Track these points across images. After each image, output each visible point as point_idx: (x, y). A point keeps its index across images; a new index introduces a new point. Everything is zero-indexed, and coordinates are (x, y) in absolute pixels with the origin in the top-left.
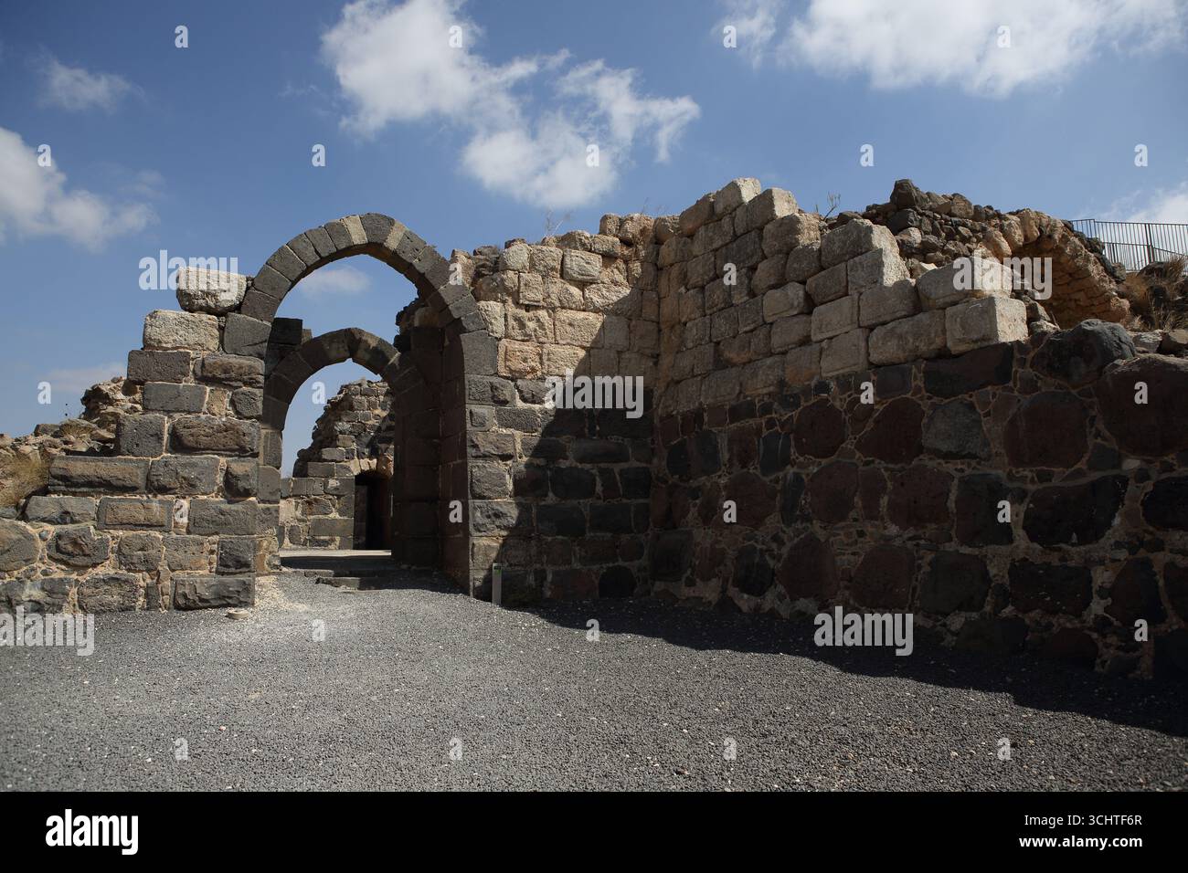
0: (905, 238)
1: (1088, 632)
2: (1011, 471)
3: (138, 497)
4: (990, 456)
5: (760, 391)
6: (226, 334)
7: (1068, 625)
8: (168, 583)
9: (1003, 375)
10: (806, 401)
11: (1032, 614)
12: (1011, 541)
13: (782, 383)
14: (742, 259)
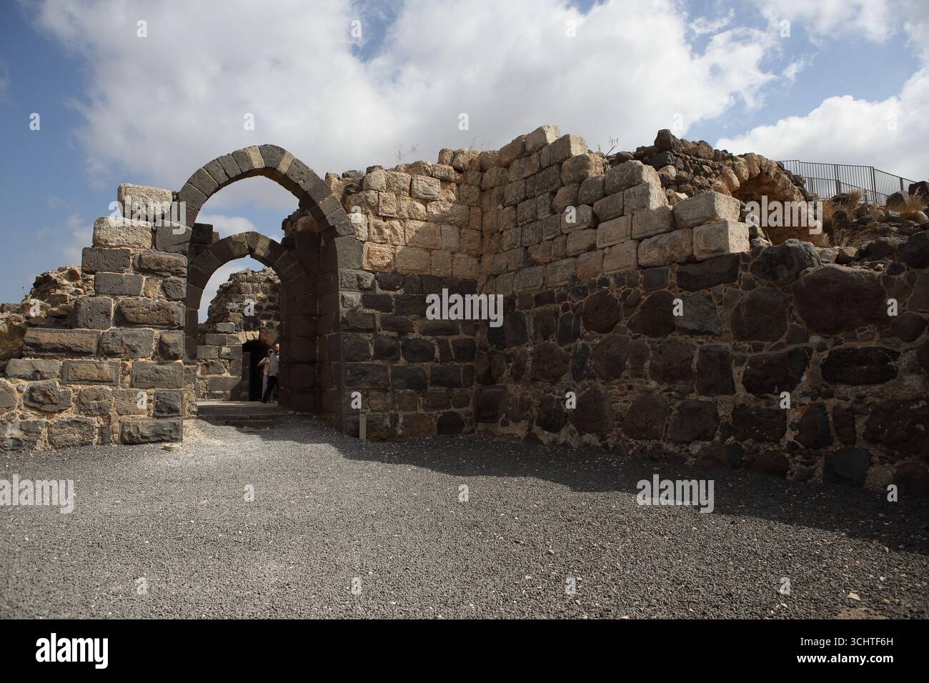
0: (665, 173)
1: (782, 453)
2: (735, 344)
3: (92, 360)
4: (721, 333)
5: (558, 284)
6: (157, 236)
7: (770, 449)
8: (117, 424)
9: (731, 276)
10: (592, 292)
11: (747, 442)
12: (734, 392)
13: (574, 278)
14: (546, 186)
